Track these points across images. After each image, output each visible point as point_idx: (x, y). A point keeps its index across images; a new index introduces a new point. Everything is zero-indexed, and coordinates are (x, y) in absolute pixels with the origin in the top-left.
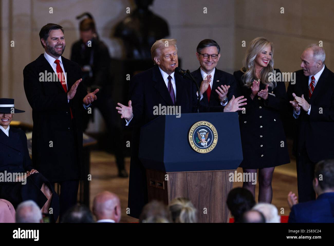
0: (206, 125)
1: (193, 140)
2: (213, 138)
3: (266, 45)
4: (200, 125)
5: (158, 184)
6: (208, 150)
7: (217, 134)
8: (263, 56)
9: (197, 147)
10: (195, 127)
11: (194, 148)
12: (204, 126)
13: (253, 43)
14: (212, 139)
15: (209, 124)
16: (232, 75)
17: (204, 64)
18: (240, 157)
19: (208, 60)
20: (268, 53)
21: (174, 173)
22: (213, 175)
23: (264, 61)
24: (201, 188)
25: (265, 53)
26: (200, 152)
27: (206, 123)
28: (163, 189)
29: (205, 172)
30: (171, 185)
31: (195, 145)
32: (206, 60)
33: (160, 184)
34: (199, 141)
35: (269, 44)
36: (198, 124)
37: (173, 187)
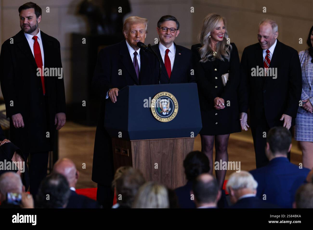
0: (167, 95)
1: (155, 109)
2: (174, 107)
3: (218, 21)
4: (162, 96)
5: (123, 151)
6: (169, 119)
7: (177, 104)
8: (218, 31)
9: (159, 116)
10: (157, 98)
11: (156, 118)
12: (165, 96)
13: (206, 20)
14: (173, 109)
15: (170, 94)
16: (190, 50)
17: (163, 37)
18: (200, 125)
19: (167, 33)
20: (222, 28)
21: (138, 141)
22: (174, 142)
23: (219, 36)
24: (164, 154)
25: (219, 29)
26: (162, 121)
27: (167, 94)
28: (128, 156)
29: (166, 139)
30: (135, 152)
31: (157, 114)
32: (165, 33)
33: (124, 152)
34: (160, 110)
35: (220, 20)
36: (160, 95)
37: (137, 153)
